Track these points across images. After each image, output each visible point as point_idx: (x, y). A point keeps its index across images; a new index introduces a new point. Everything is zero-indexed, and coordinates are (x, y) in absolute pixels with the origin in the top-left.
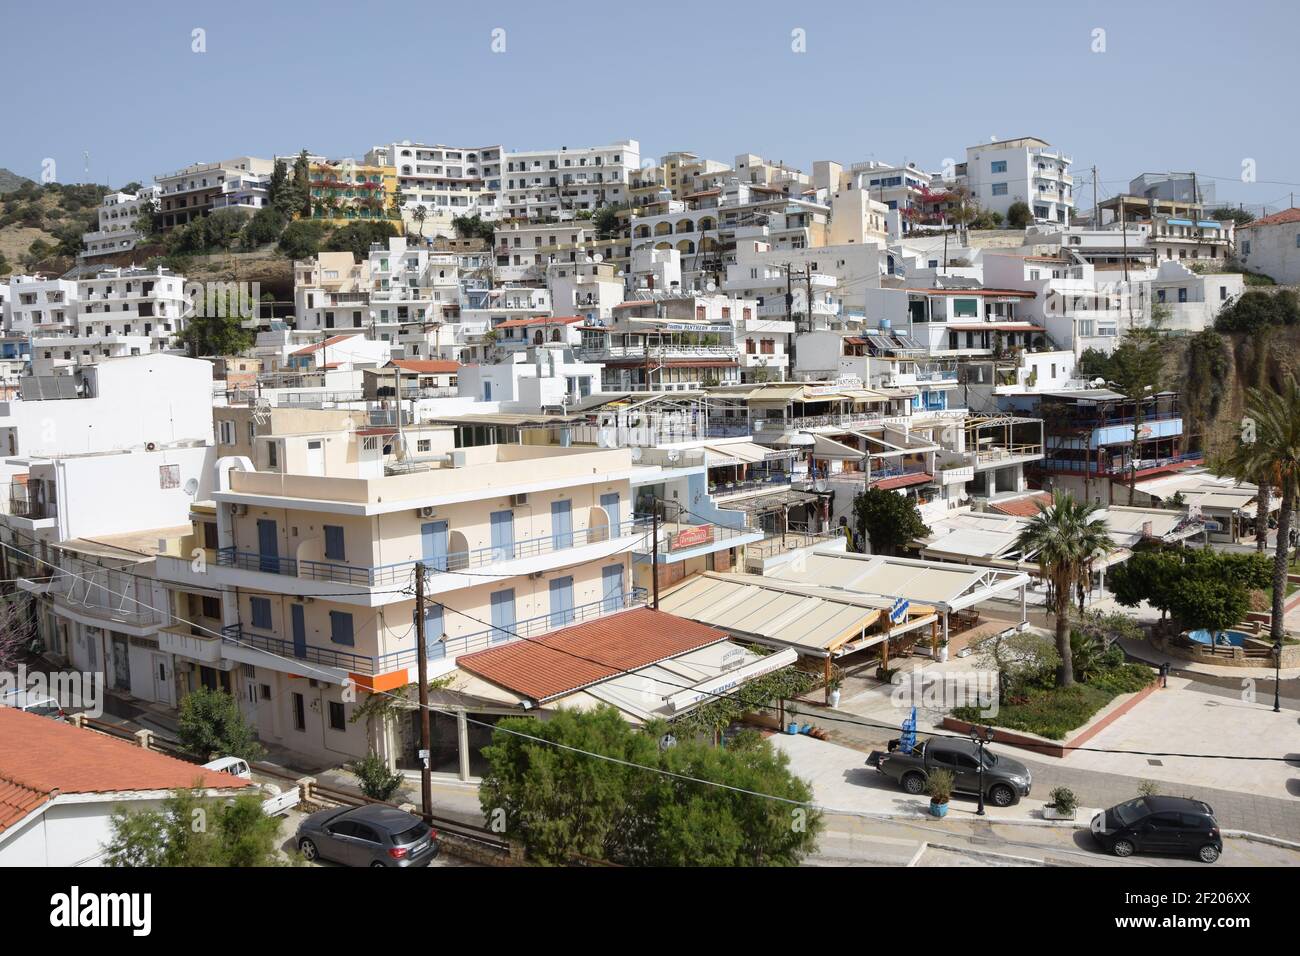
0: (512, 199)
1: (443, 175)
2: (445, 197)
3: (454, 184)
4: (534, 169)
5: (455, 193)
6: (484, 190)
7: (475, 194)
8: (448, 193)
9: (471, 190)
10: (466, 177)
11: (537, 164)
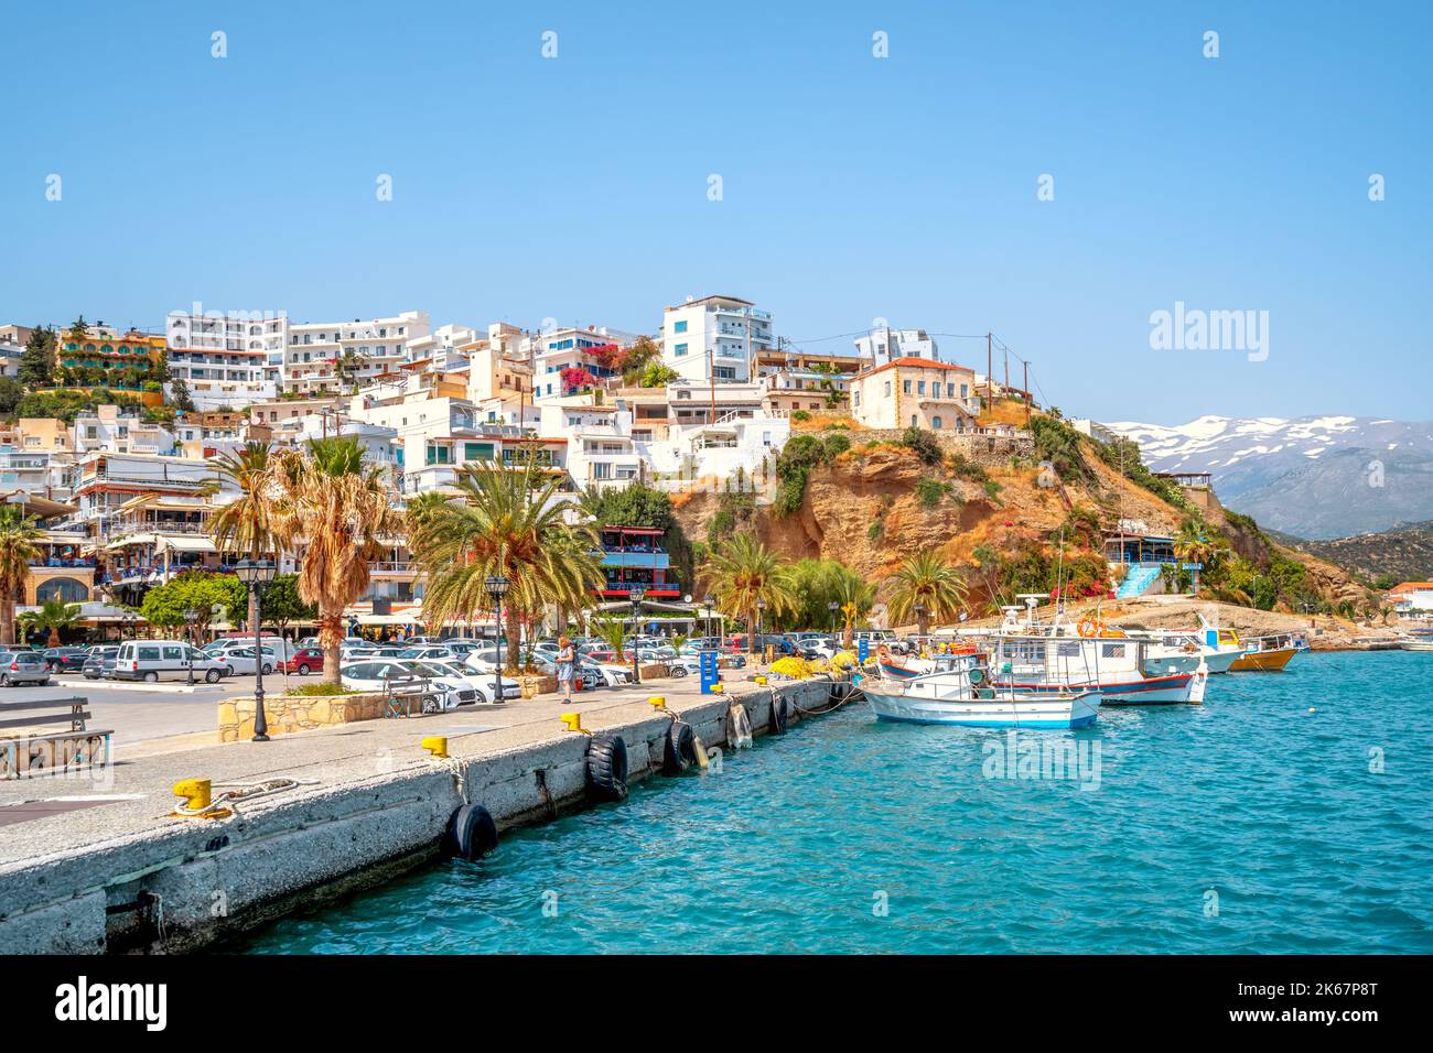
0: (296, 374)
1: (222, 348)
2: (221, 372)
3: (234, 358)
4: (317, 342)
5: (234, 368)
6: (266, 365)
7: (256, 369)
8: (225, 366)
9: (251, 364)
10: (248, 350)
11: (322, 336)
